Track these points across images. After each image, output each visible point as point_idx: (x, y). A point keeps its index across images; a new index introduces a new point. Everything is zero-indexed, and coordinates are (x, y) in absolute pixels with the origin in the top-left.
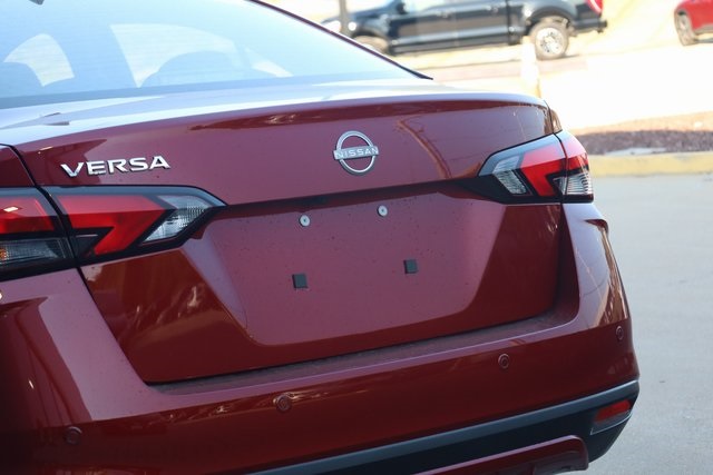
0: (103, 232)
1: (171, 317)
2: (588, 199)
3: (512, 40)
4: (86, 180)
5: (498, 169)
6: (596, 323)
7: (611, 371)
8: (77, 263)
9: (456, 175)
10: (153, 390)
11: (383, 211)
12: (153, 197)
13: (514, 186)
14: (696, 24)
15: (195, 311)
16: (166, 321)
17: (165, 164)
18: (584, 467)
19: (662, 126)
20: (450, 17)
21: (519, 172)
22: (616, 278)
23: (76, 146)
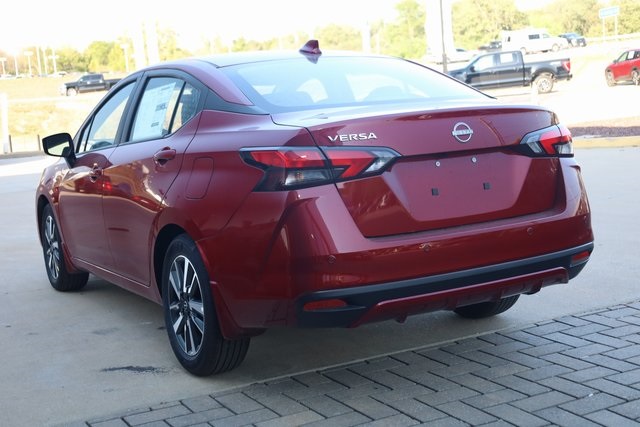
0: (347, 167)
1: (373, 209)
2: (571, 156)
3: (525, 84)
4: (338, 143)
5: (529, 141)
6: (574, 215)
7: (580, 238)
8: (334, 181)
9: (507, 144)
10: (368, 240)
11: (474, 160)
12: (369, 152)
13: (536, 149)
14: (616, 76)
15: (383, 207)
16: (371, 211)
17: (375, 136)
18: (566, 282)
19: (599, 125)
20: (495, 73)
21: (539, 142)
22: (584, 194)
23: (333, 128)
